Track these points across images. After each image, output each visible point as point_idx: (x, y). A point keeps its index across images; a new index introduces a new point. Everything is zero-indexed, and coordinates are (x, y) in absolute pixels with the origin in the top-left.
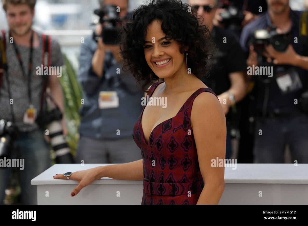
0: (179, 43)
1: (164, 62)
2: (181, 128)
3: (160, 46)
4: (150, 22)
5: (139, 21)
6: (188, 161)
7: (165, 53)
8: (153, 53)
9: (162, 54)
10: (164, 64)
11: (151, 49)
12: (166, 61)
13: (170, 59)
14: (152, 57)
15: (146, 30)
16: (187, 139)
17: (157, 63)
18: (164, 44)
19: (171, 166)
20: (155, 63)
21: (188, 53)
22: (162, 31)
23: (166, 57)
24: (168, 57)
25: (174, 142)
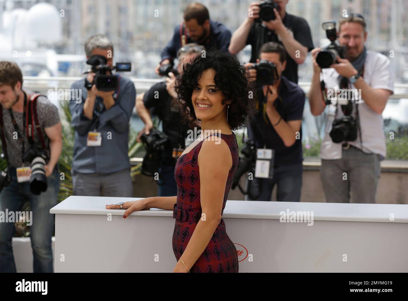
0: (224, 94)
1: (205, 106)
2: (189, 163)
3: (207, 91)
4: (206, 68)
5: (197, 65)
6: (194, 193)
7: (208, 99)
8: (198, 96)
9: (206, 98)
10: (204, 107)
11: (198, 91)
12: (207, 106)
13: (211, 105)
14: (196, 99)
15: (201, 74)
16: (193, 174)
17: (199, 105)
18: (211, 91)
19: (182, 195)
20: (198, 104)
21: (229, 106)
22: (214, 80)
23: (207, 102)
24: (210, 104)
25: (182, 175)
